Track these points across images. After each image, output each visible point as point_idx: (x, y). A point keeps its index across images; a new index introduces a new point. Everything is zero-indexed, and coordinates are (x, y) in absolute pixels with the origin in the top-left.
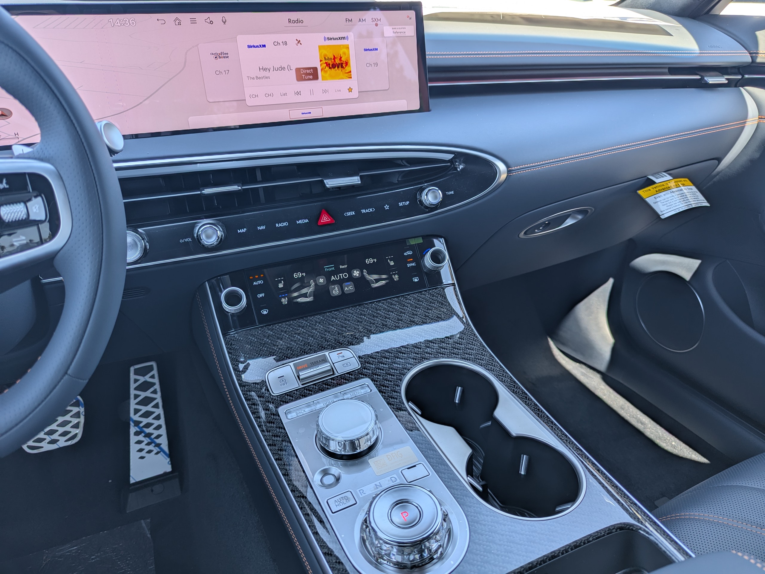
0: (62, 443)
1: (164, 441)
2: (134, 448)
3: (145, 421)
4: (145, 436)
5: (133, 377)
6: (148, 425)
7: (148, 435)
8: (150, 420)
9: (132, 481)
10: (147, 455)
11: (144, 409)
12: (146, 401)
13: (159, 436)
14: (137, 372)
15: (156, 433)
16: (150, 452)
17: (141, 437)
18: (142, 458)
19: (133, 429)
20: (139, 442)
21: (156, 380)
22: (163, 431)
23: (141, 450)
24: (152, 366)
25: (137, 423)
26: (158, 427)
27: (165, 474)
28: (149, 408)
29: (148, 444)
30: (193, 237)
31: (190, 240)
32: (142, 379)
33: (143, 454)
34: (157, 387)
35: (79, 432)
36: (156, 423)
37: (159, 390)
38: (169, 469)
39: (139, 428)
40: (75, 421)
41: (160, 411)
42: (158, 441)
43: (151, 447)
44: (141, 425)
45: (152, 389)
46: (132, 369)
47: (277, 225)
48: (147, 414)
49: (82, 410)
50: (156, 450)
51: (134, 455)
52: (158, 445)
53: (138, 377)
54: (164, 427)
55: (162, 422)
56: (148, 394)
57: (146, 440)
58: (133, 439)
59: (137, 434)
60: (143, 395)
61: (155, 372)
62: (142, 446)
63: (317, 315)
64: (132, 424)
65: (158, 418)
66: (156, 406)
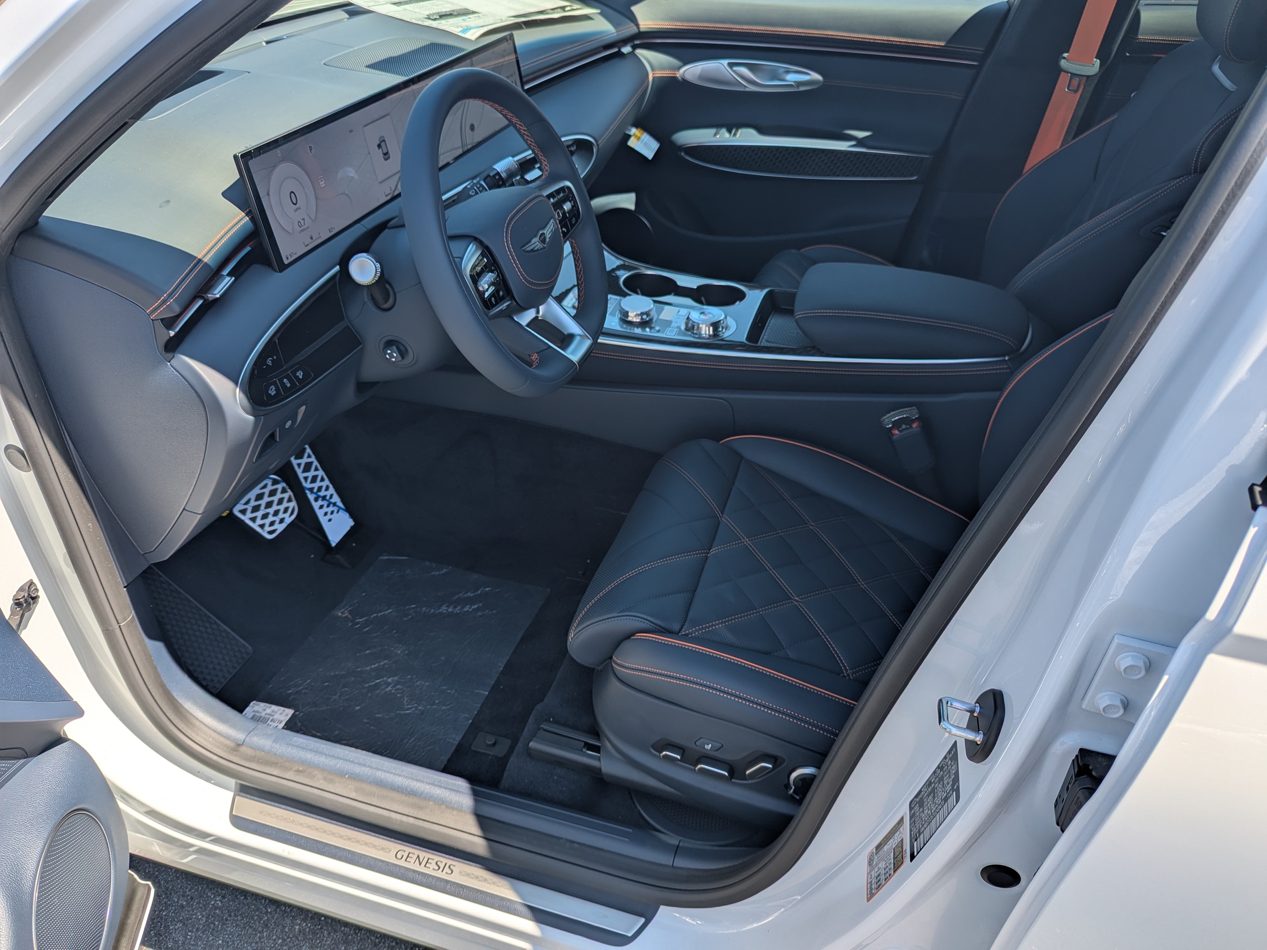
0: (289, 520)
1: (336, 499)
2: (320, 513)
3: (316, 486)
4: (323, 500)
6: (320, 489)
7: (324, 498)
8: (318, 483)
9: (333, 545)
10: (331, 517)
11: (310, 474)
12: (307, 467)
13: (331, 496)
15: (328, 493)
16: (332, 513)
17: (320, 502)
18: (330, 520)
19: (311, 498)
20: (321, 507)
22: (332, 490)
25: (311, 490)
26: (327, 488)
27: (352, 528)
28: (313, 473)
29: (328, 506)
33: (328, 516)
34: (309, 451)
35: (293, 504)
36: (324, 484)
37: (311, 453)
38: (351, 523)
39: (315, 493)
40: (286, 496)
41: (321, 473)
42: (333, 500)
43: (331, 508)
44: (315, 490)
45: (306, 455)
48: (314, 479)
49: (284, 485)
50: (335, 509)
51: (323, 520)
52: (335, 504)
54: (331, 486)
55: (327, 482)
56: (306, 459)
57: (325, 503)
58: (316, 505)
59: (316, 500)
60: (303, 462)
62: (324, 509)
64: (307, 492)
65: (322, 480)
66: (316, 469)
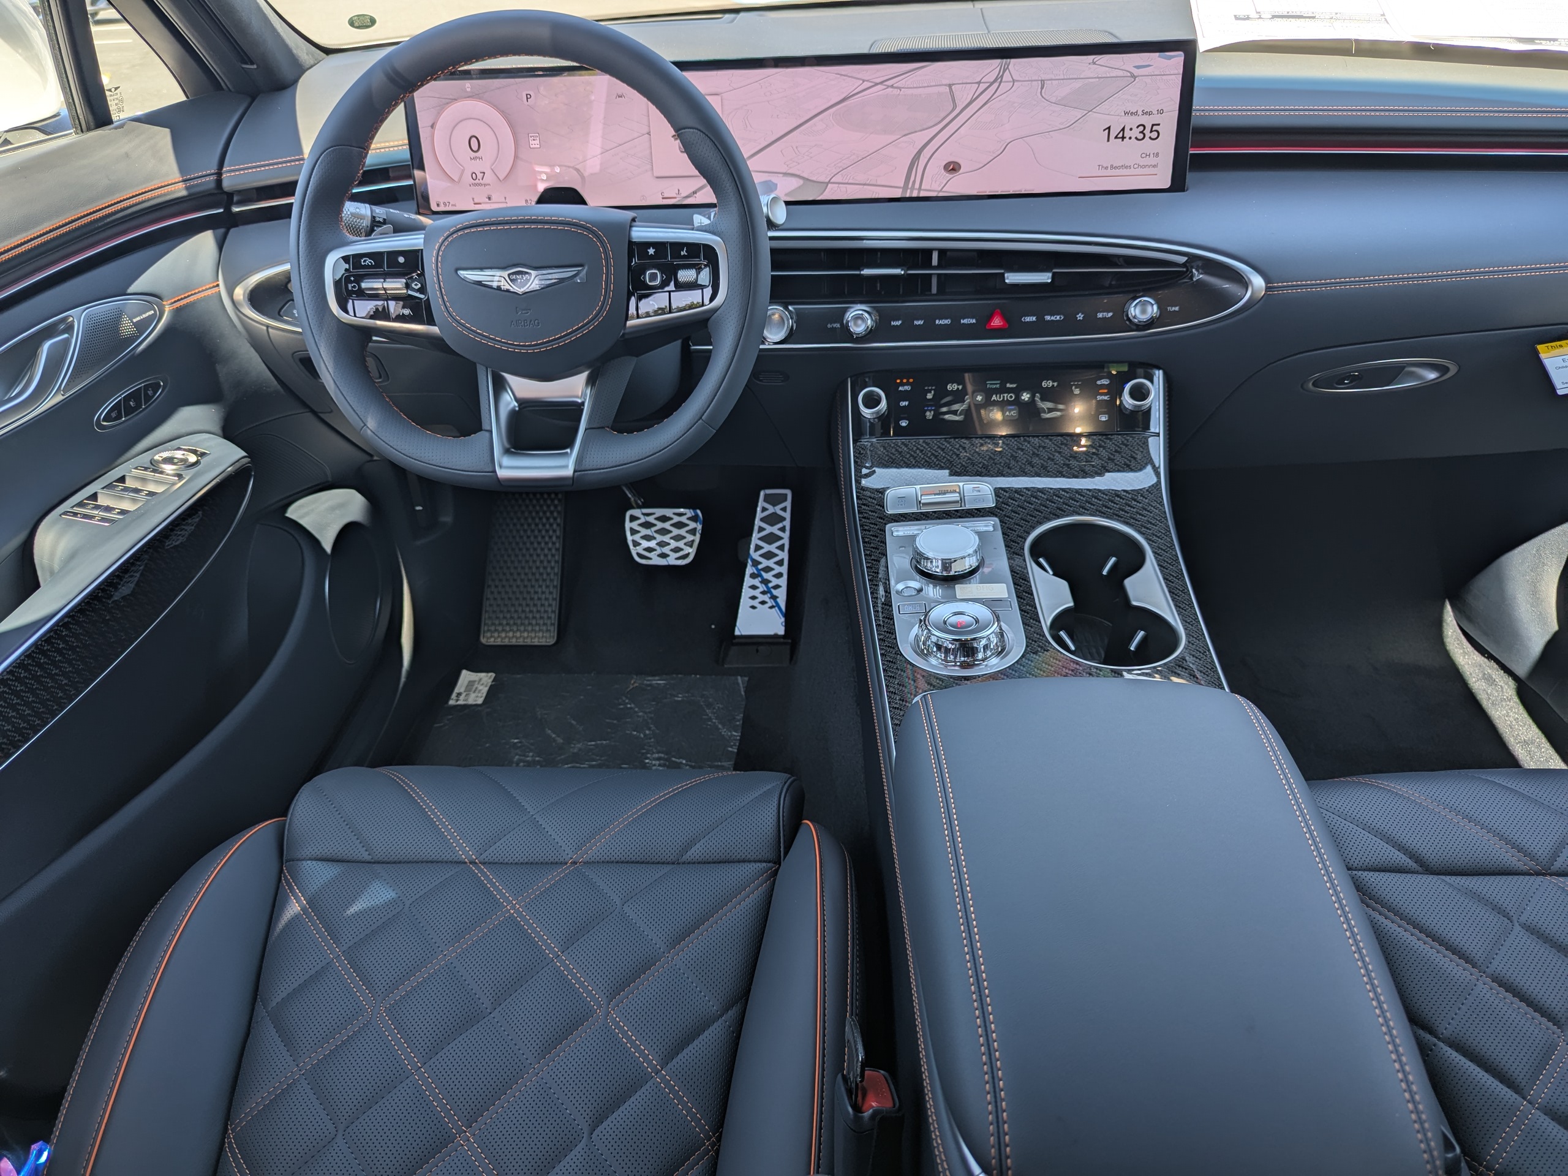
0: (672, 560)
1: (782, 594)
2: (746, 592)
3: (765, 563)
4: (761, 582)
5: (761, 503)
6: (768, 569)
7: (765, 582)
8: (770, 563)
9: (737, 633)
10: (759, 606)
11: (767, 548)
12: (771, 539)
13: (777, 587)
14: (767, 499)
15: (775, 582)
16: (763, 603)
17: (756, 582)
18: (753, 607)
19: (749, 570)
20: (754, 587)
21: (787, 515)
22: (783, 582)
23: (754, 598)
24: (786, 495)
25: (756, 563)
26: (779, 576)
27: (776, 636)
28: (773, 548)
29: (763, 593)
30: (842, 324)
31: (838, 325)
32: (771, 509)
33: (755, 603)
34: (787, 523)
35: (692, 551)
36: (778, 569)
37: (788, 528)
38: (781, 631)
39: (757, 569)
40: (690, 538)
41: (784, 555)
42: (775, 592)
43: (766, 598)
44: (760, 567)
45: (780, 525)
46: (762, 494)
47: (937, 322)
48: (769, 555)
49: (699, 527)
50: (771, 603)
51: (745, 602)
52: (774, 598)
53: (767, 506)
54: (785, 576)
55: (784, 569)
56: (775, 529)
57: (762, 588)
58: (748, 581)
59: (753, 576)
60: (769, 529)
61: (788, 504)
62: (756, 593)
63: (962, 438)
64: (750, 562)
65: (780, 563)
66: (781, 548)
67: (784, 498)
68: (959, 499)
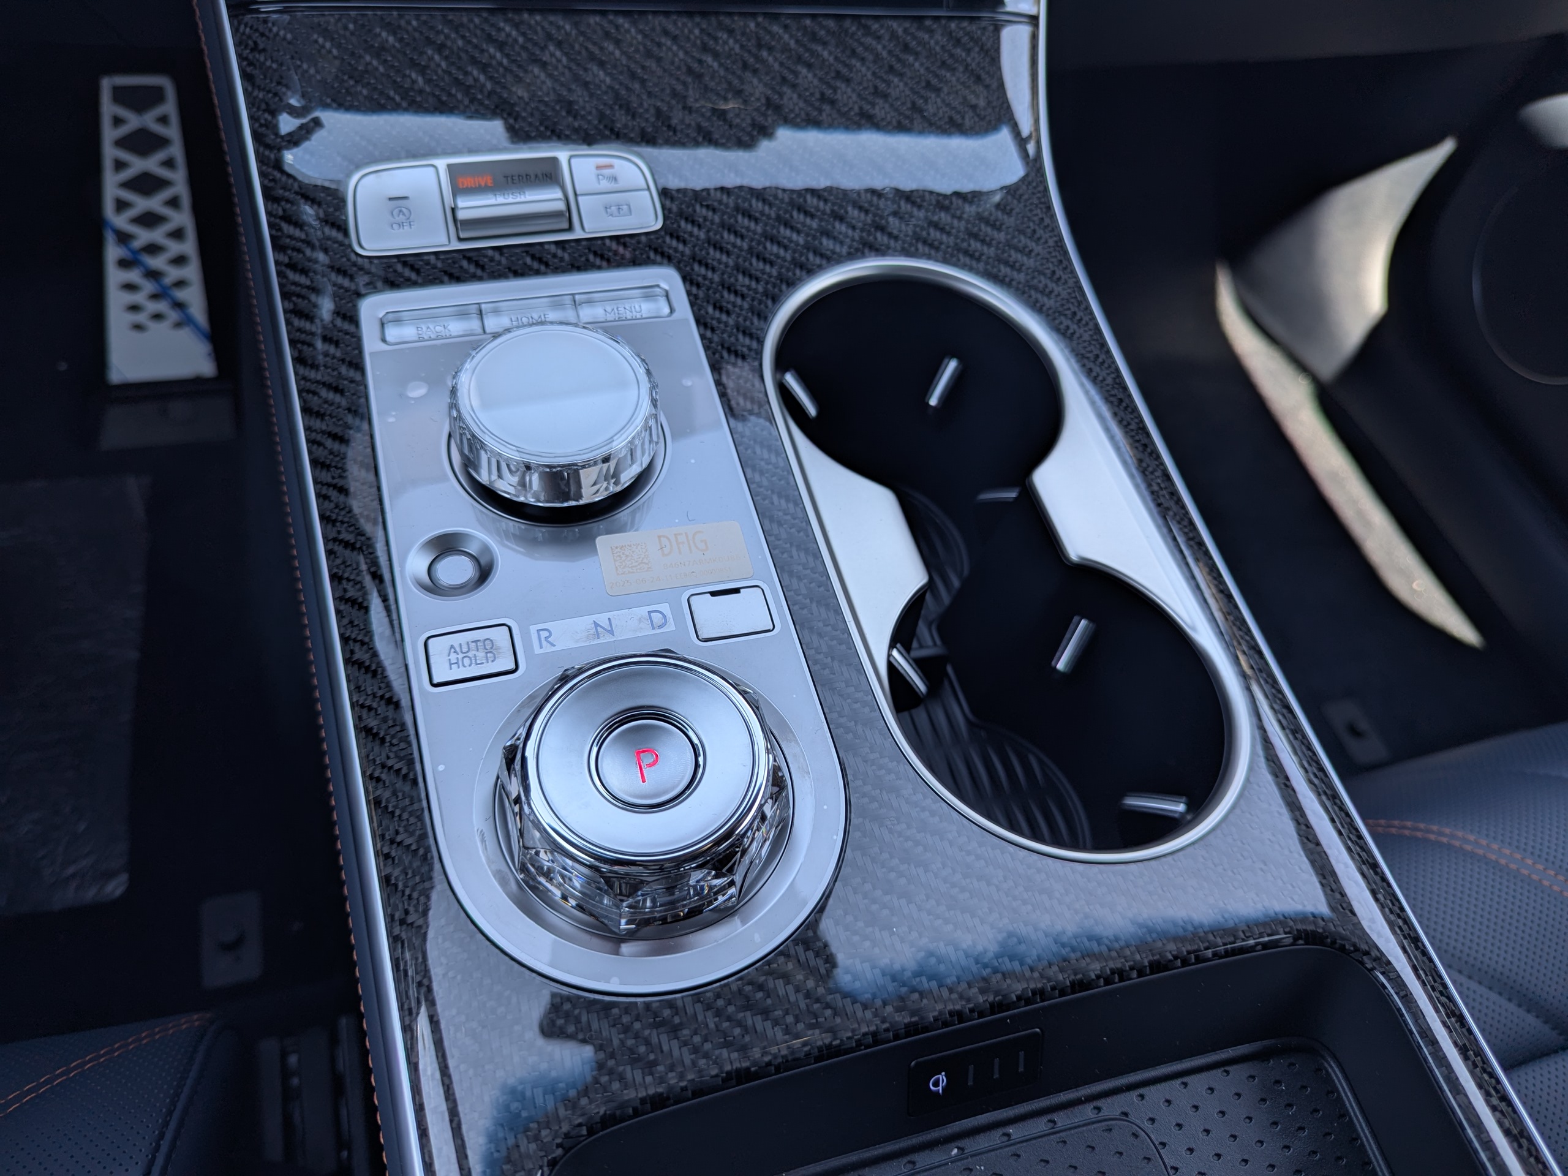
1: (194, 297)
2: (116, 300)
3: (144, 236)
4: (144, 276)
5: (108, 108)
6: (153, 249)
7: (153, 275)
8: (157, 235)
9: (116, 379)
10: (153, 326)
11: (142, 205)
12: (146, 184)
13: (180, 284)
14: (121, 96)
15: (174, 274)
16: (158, 317)
17: (134, 276)
18: (138, 327)
19: (113, 252)
21: (173, 132)
22: (192, 272)
23: (134, 308)
24: (161, 88)
25: (124, 238)
26: (180, 261)
27: (199, 379)
28: (154, 203)
29: (155, 297)
32: (134, 122)
33: (141, 318)
34: (176, 150)
36: (175, 248)
37: (180, 160)
38: (207, 368)
39: (130, 250)
41: (183, 218)
42: (181, 295)
43: (162, 306)
44: (137, 244)
45: (161, 155)
46: (106, 84)
48: (149, 220)
50: (174, 316)
51: (118, 317)
52: (179, 305)
53: (122, 112)
54: (195, 261)
55: (189, 247)
56: (151, 164)
57: (149, 287)
58: (114, 277)
59: (124, 264)
60: (138, 165)
61: (170, 107)
62: (139, 298)
64: (110, 236)
65: (177, 234)
66: (174, 203)
67: (155, 96)
68: (561, 206)
